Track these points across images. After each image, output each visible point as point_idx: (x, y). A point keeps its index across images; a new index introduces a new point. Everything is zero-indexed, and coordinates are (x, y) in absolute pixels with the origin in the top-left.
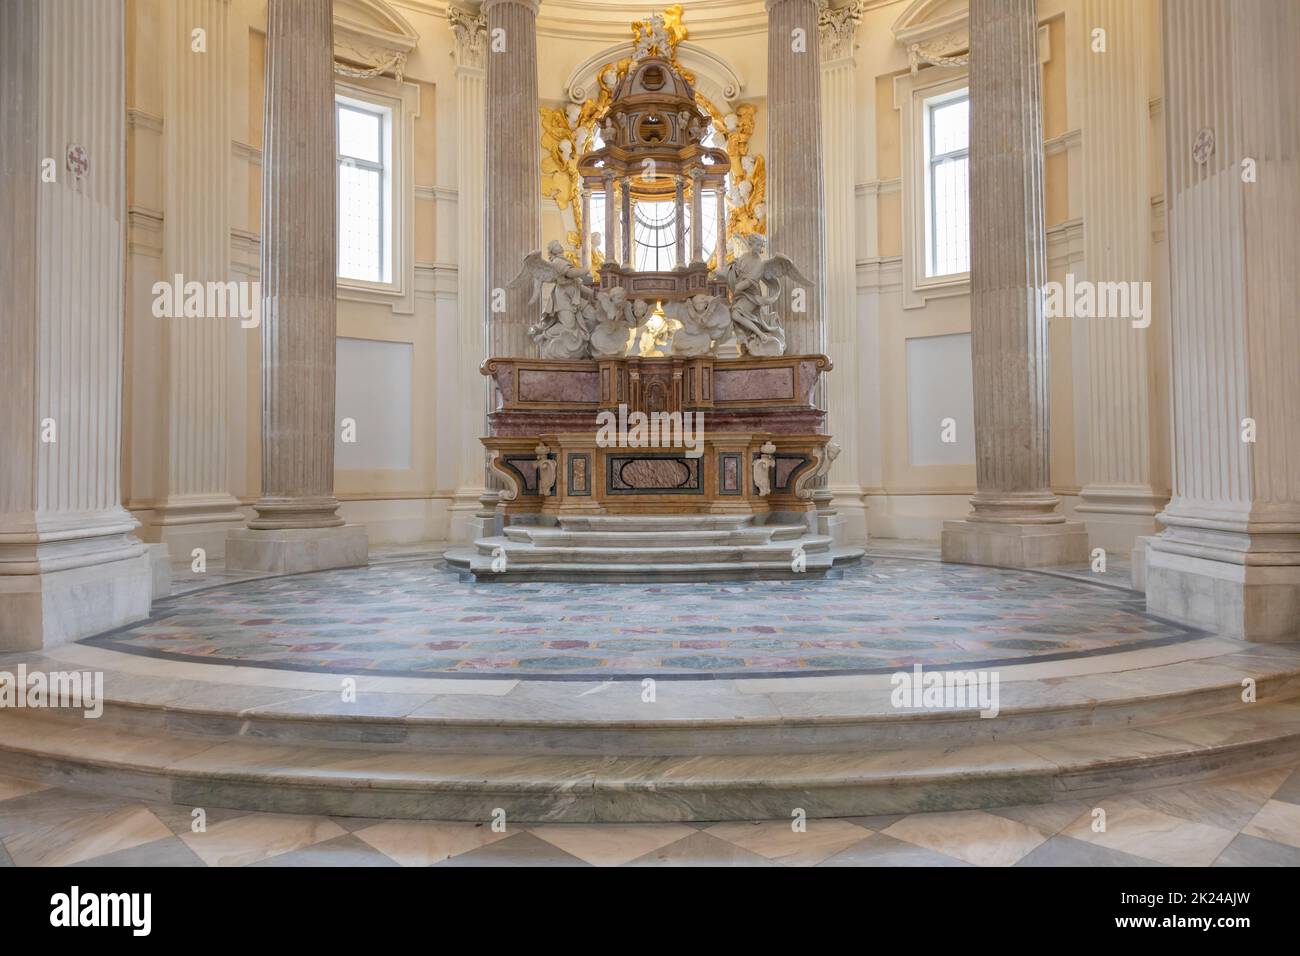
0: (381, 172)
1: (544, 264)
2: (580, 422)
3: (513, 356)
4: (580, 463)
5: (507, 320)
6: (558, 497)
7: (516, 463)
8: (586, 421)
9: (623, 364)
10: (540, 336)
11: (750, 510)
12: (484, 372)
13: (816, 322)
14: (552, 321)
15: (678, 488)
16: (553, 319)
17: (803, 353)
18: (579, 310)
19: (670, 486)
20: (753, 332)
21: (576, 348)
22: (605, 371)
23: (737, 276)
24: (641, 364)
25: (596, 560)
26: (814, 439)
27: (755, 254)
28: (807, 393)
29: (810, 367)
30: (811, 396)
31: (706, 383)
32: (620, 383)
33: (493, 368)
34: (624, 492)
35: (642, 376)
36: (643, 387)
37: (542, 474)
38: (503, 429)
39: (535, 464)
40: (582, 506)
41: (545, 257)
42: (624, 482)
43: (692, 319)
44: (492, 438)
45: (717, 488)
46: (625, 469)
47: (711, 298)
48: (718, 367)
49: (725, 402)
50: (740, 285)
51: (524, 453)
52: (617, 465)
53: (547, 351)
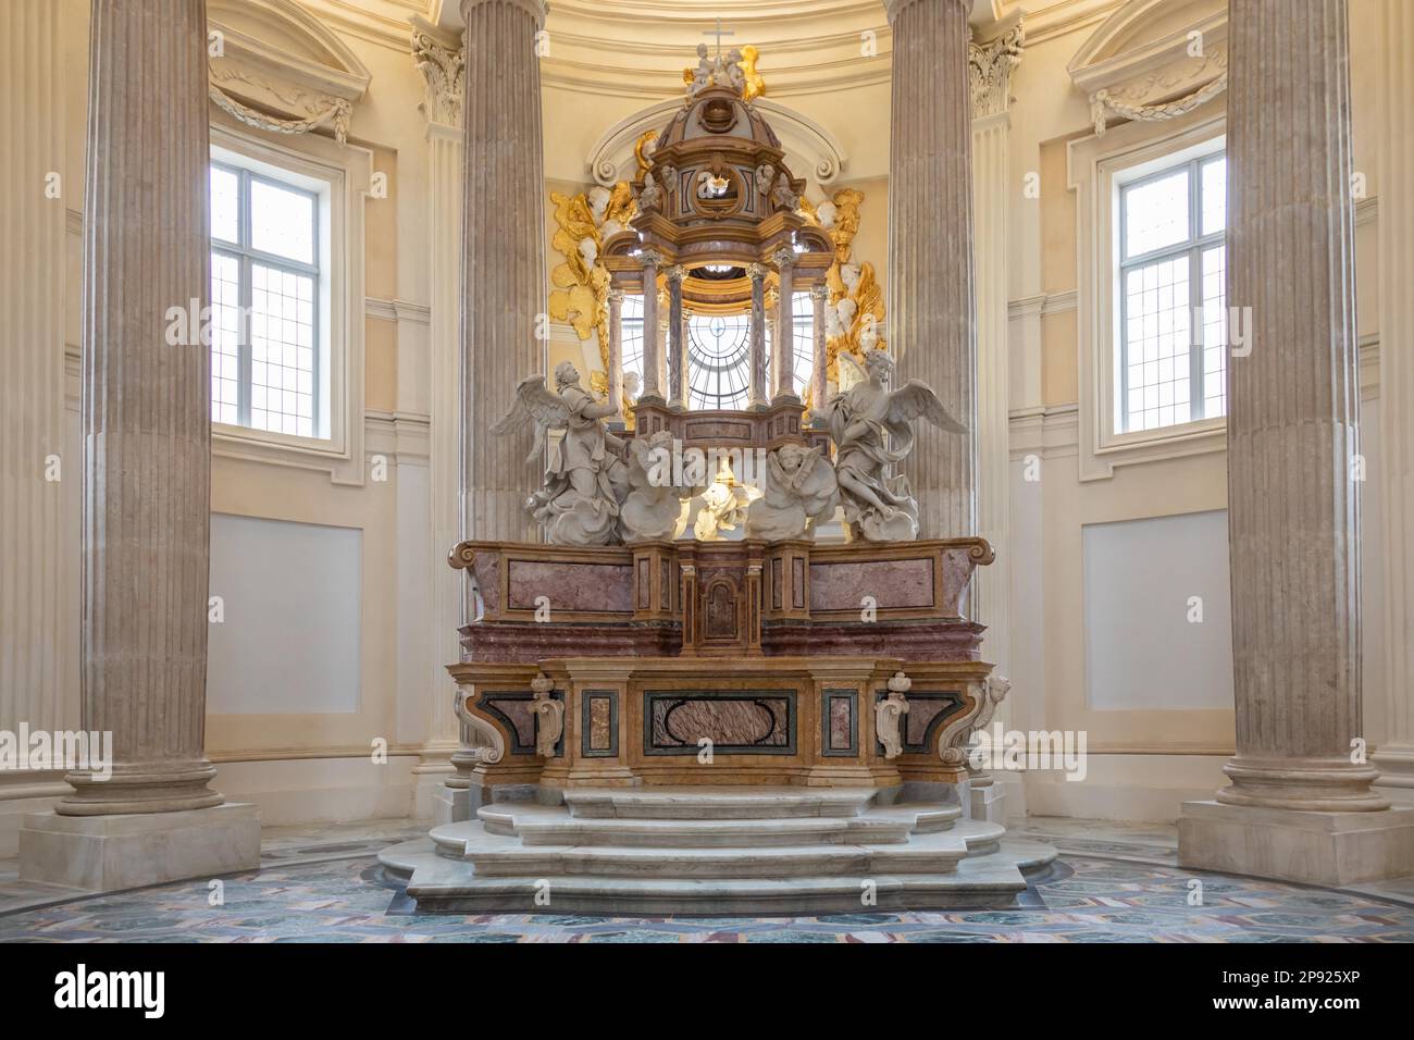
0: (316, 277)
1: (548, 396)
2: (603, 641)
3: (503, 538)
4: (601, 705)
5: (494, 486)
6: (567, 759)
7: (502, 705)
8: (612, 641)
9: (671, 552)
10: (543, 510)
11: (872, 781)
12: (455, 563)
13: (964, 491)
14: (561, 487)
15: (757, 746)
16: (562, 482)
17: (945, 536)
18: (601, 469)
19: (743, 741)
20: (870, 504)
21: (596, 527)
22: (644, 565)
23: (846, 420)
24: (698, 551)
25: (623, 871)
26: (970, 669)
27: (875, 384)
28: (955, 599)
29: (960, 557)
30: (962, 601)
31: (798, 583)
32: (665, 581)
33: (467, 556)
34: (670, 751)
35: (699, 571)
36: (701, 588)
37: (542, 721)
38: (482, 651)
39: (531, 707)
40: (604, 774)
41: (551, 386)
42: (672, 737)
43: (778, 483)
44: (462, 665)
45: (818, 745)
46: (673, 715)
47: (806, 451)
48: (818, 557)
49: (826, 612)
50: (852, 431)
51: (515, 689)
52: (660, 708)
53: (556, 532)
